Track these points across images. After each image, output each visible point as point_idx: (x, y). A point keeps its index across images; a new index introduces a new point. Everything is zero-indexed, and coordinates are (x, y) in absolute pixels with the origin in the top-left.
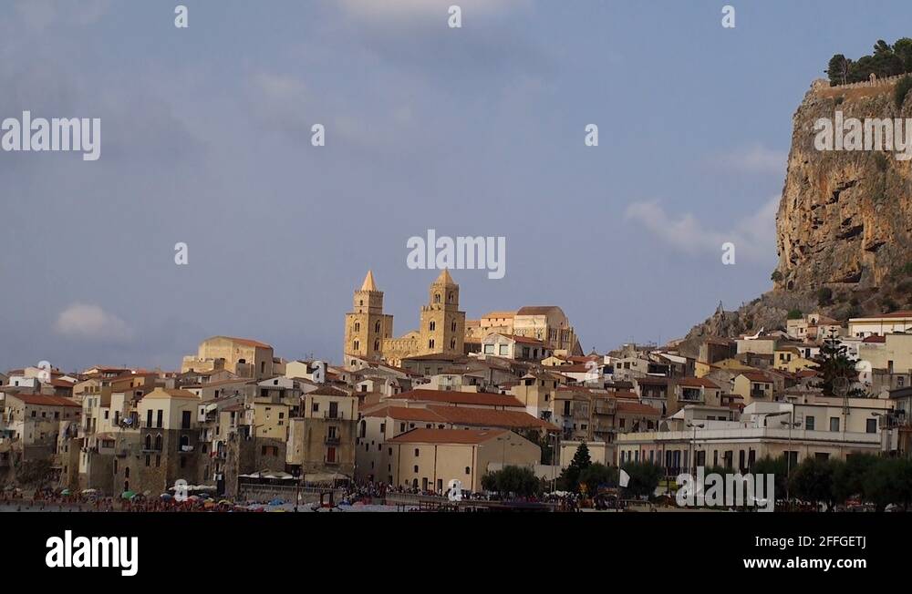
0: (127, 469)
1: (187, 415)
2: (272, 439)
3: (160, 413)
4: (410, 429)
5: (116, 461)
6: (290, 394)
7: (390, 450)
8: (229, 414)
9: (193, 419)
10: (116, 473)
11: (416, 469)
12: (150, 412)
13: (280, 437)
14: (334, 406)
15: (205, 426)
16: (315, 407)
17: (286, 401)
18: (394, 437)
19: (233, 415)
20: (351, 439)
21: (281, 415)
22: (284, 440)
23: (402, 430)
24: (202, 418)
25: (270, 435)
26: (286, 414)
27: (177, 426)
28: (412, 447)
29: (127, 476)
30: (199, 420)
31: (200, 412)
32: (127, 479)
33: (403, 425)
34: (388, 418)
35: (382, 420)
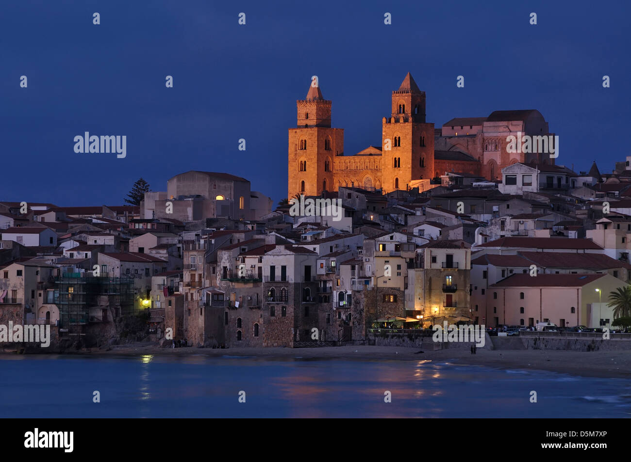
0: (240, 320)
1: (308, 269)
2: (392, 288)
3: (284, 268)
4: (510, 274)
5: (227, 313)
6: (406, 247)
7: (495, 294)
8: (349, 267)
9: (313, 273)
10: (227, 323)
11: (522, 310)
12: (273, 268)
13: (398, 286)
14: (450, 258)
15: (325, 278)
16: (434, 260)
17: (402, 253)
18: (497, 283)
19: (353, 268)
20: (465, 287)
21: (399, 267)
22: (402, 289)
23: (503, 276)
24: (323, 271)
25: (390, 284)
26: (404, 266)
27: (300, 280)
28: (517, 290)
29: (240, 326)
30: (318, 273)
31: (319, 266)
32: (239, 329)
33: (503, 271)
34: (490, 266)
35: (483, 268)
